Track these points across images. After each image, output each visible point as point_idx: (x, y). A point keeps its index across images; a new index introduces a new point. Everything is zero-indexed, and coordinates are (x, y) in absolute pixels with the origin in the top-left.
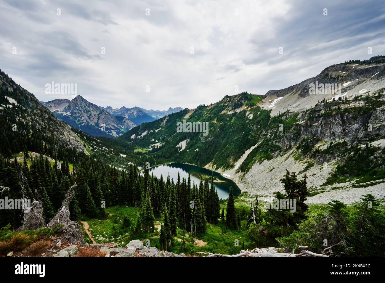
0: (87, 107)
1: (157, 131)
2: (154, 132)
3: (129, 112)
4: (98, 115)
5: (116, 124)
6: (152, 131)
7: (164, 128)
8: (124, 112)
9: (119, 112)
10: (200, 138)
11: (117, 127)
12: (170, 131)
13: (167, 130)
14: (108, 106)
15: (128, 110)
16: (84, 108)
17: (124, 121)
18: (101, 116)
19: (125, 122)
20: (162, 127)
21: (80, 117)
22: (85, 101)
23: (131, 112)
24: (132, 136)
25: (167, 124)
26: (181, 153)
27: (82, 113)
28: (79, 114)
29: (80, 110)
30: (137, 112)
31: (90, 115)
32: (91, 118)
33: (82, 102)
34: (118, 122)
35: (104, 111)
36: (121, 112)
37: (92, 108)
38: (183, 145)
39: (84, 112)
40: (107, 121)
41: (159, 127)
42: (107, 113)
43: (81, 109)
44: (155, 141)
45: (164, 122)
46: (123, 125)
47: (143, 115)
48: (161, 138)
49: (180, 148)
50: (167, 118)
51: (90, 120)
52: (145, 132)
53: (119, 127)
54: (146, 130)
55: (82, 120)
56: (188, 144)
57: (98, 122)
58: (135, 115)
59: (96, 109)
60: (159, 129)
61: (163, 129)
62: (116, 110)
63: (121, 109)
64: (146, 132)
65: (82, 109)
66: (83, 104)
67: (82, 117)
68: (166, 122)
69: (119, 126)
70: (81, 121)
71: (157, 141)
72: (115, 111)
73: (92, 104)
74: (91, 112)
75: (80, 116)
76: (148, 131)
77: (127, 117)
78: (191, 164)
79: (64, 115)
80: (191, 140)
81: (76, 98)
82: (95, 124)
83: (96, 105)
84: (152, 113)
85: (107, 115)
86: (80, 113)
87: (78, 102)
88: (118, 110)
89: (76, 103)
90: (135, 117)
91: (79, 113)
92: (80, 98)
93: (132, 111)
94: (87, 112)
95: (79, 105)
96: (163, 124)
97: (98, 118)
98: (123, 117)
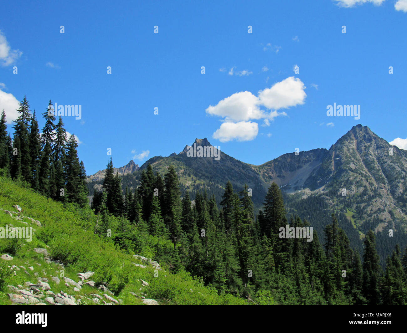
16: (377, 166)
21: (365, 197)
27: (371, 184)
28: (361, 189)
29: (361, 174)
33: (370, 146)
43: (366, 168)
55: (375, 209)
65: (371, 168)
67: (371, 199)
70: (370, 215)
75: (364, 193)
79: (305, 197)
86: (365, 183)
89: (348, 150)
91: (359, 184)
95: (358, 156)
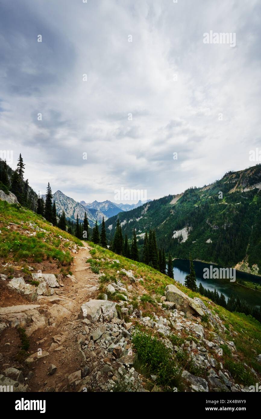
0: (64, 200)
1: (138, 220)
2: (135, 222)
3: (101, 206)
4: (74, 208)
5: (90, 217)
6: (132, 220)
7: (146, 216)
8: (96, 205)
9: (91, 206)
10: (208, 224)
11: (90, 219)
12: (156, 219)
13: (152, 218)
14: (82, 201)
15: (100, 203)
17: (96, 213)
18: (76, 208)
19: (98, 215)
20: (143, 215)
22: (63, 195)
23: (103, 206)
24: (109, 226)
25: (150, 212)
26: (185, 245)
28: (58, 208)
29: (58, 204)
30: (109, 205)
31: (67, 208)
32: (68, 211)
33: (61, 196)
34: (91, 214)
35: (79, 204)
36: (94, 206)
37: (69, 201)
38: (183, 234)
39: (62, 205)
40: (82, 214)
41: (139, 215)
42: (81, 206)
43: (59, 202)
44: (137, 231)
45: (146, 209)
46: (96, 218)
47: (114, 208)
48: (145, 228)
49: (181, 238)
50: (148, 206)
51: (67, 213)
52: (123, 222)
53: (92, 220)
54: (124, 219)
55: (60, 212)
56: (190, 233)
57: (73, 215)
58: (107, 208)
59: (72, 202)
60: (140, 217)
61: (146, 218)
62: (89, 204)
63: (93, 203)
64: (125, 222)
65: (61, 202)
66: (62, 198)
67: (60, 210)
68: (148, 210)
69: (92, 218)
71: (140, 231)
72: (87, 205)
73: (69, 198)
74: (68, 205)
76: (128, 221)
77: (99, 209)
78: (206, 262)
80: (195, 228)
81: (56, 193)
82: (71, 217)
83: (73, 199)
84: (122, 206)
85: (82, 208)
86: (59, 206)
87: (57, 196)
88: (90, 205)
90: (106, 210)
92: (60, 193)
93: (104, 204)
94: (64, 205)
95: (58, 199)
96: (145, 212)
97: (73, 210)
98: (96, 210)
